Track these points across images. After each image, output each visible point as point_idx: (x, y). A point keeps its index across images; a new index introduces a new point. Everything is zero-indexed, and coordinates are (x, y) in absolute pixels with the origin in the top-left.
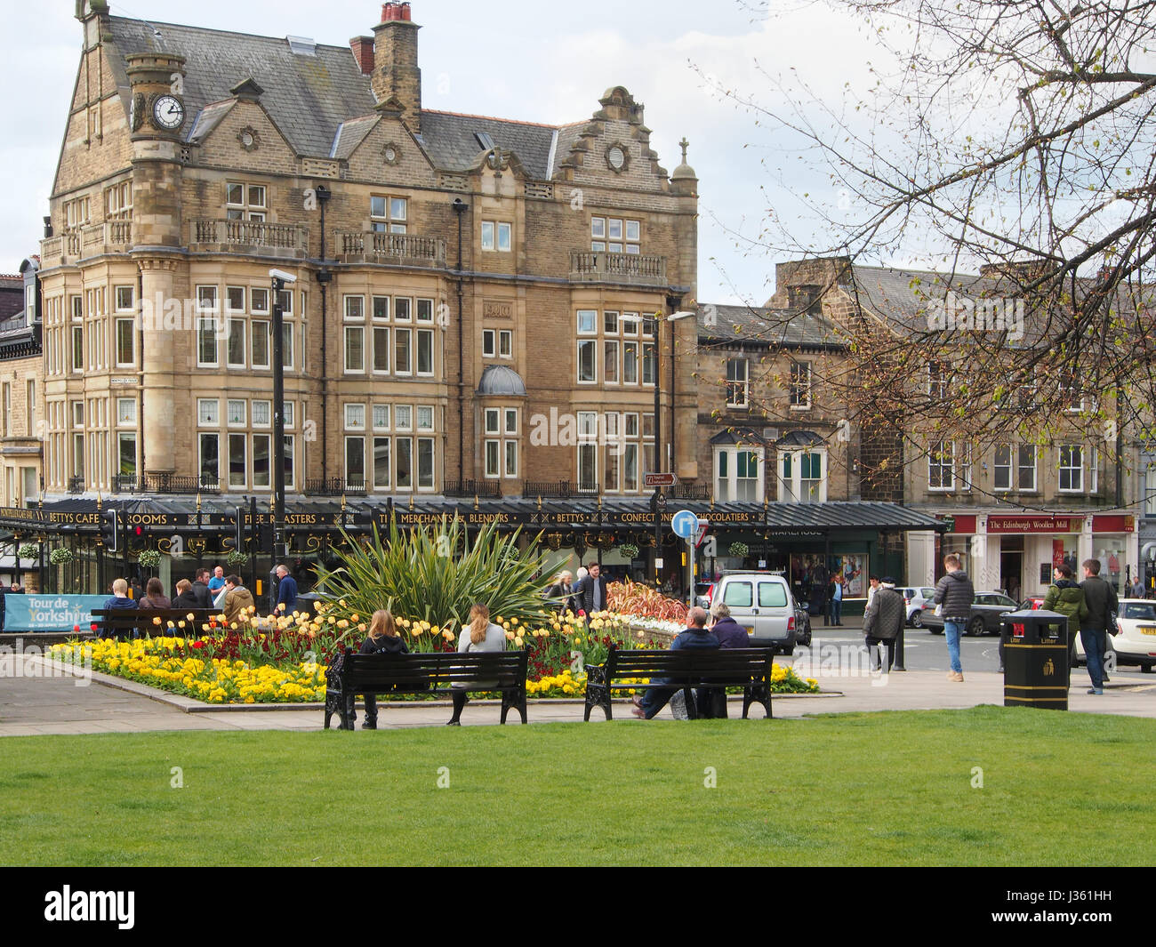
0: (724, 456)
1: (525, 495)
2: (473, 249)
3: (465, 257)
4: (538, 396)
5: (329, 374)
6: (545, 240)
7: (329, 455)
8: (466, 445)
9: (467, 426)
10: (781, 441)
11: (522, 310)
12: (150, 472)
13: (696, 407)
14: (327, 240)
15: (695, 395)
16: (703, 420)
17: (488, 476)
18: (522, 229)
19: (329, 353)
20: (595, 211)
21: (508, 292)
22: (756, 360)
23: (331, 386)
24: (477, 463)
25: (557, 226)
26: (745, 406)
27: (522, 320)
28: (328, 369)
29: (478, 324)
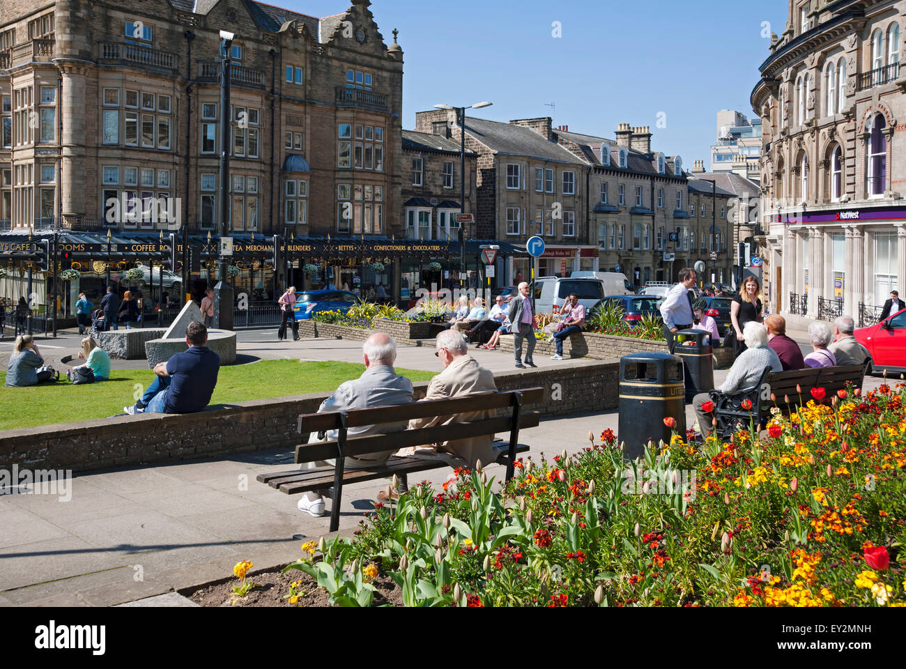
0: (411, 213)
1: (311, 234)
2: (281, 81)
3: (276, 86)
4: (316, 174)
5: (192, 154)
6: (321, 79)
7: (190, 207)
8: (275, 202)
9: (276, 191)
10: (440, 206)
11: (308, 121)
12: (66, 216)
13: (400, 184)
14: (192, 67)
15: (400, 176)
16: (404, 192)
17: (287, 222)
18: (309, 72)
19: (192, 141)
20: (349, 65)
21: (301, 108)
22: (427, 159)
23: (193, 161)
24: (281, 214)
25: (328, 73)
26: (421, 185)
27: (308, 127)
28: (191, 150)
29: (283, 128)
